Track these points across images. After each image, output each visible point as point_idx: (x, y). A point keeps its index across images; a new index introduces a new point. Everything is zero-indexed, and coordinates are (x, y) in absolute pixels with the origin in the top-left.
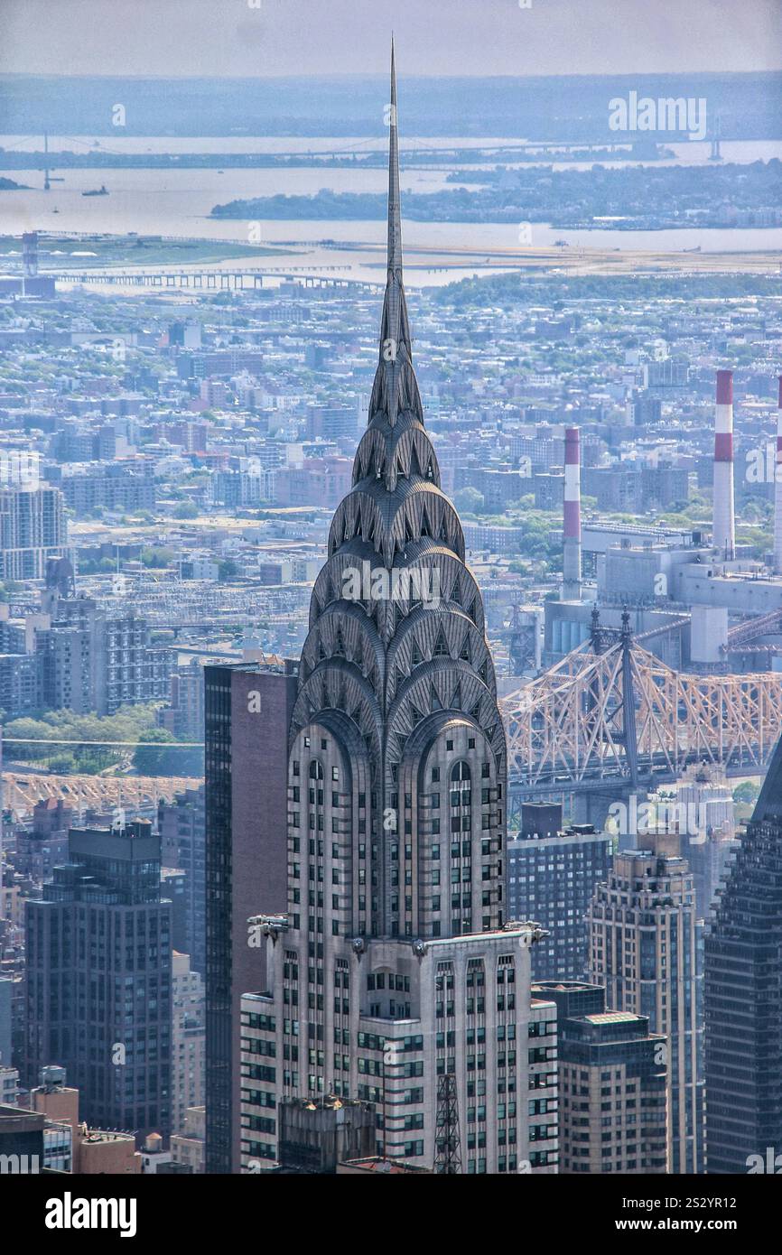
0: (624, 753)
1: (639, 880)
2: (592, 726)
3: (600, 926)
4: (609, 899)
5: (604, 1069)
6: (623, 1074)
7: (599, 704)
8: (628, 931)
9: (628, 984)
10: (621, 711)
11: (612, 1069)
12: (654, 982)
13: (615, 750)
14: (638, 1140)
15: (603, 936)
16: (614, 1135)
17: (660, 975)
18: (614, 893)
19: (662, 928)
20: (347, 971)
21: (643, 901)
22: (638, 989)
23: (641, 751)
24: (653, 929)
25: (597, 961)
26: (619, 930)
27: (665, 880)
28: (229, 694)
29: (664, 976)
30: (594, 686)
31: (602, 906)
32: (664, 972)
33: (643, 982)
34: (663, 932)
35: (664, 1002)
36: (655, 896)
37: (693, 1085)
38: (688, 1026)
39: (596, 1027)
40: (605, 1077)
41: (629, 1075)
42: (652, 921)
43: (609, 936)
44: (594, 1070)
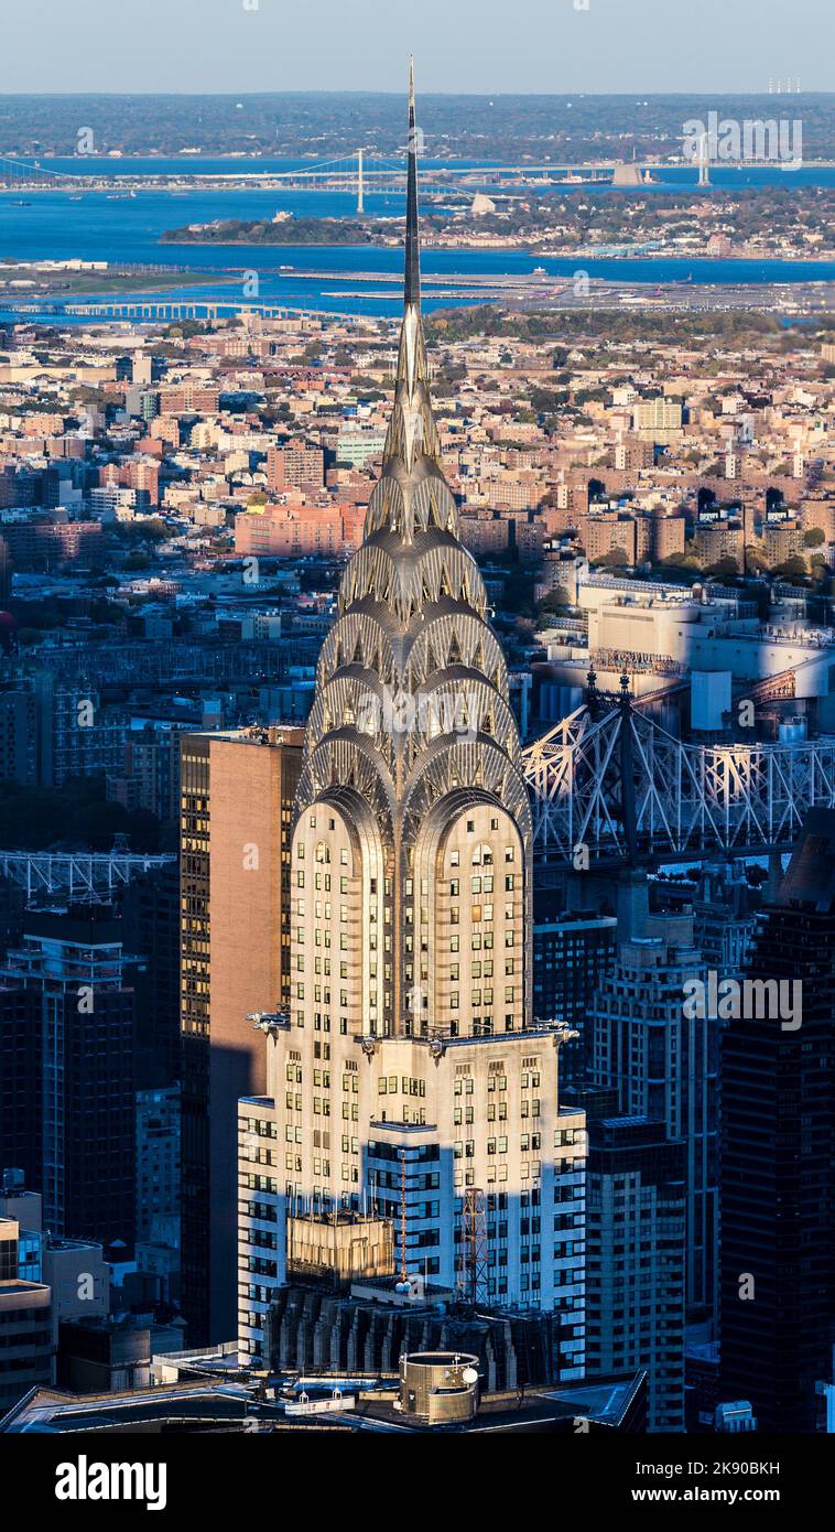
0: (622, 829)
1: (648, 970)
2: (587, 801)
3: (605, 1021)
4: (615, 991)
5: (617, 1177)
6: (638, 1183)
7: (596, 777)
8: (635, 1026)
9: (635, 1083)
10: (619, 783)
11: (627, 1177)
12: (663, 1081)
13: (612, 826)
14: (653, 1252)
15: (608, 1031)
16: (627, 1248)
17: (668, 1074)
18: (621, 984)
19: (672, 1022)
20: (356, 1073)
21: (651, 993)
22: (646, 1089)
23: (639, 826)
24: (661, 1023)
25: (601, 1058)
26: (625, 1025)
27: (677, 970)
28: (207, 766)
29: (674, 1074)
30: (590, 755)
31: (607, 998)
32: (674, 1071)
33: (651, 1081)
34: (674, 1027)
35: (673, 1103)
36: (665, 988)
37: (705, 1190)
38: (699, 1129)
39: (610, 1131)
40: (619, 1185)
41: (644, 1183)
42: (661, 1014)
43: (614, 1032)
44: (607, 1177)
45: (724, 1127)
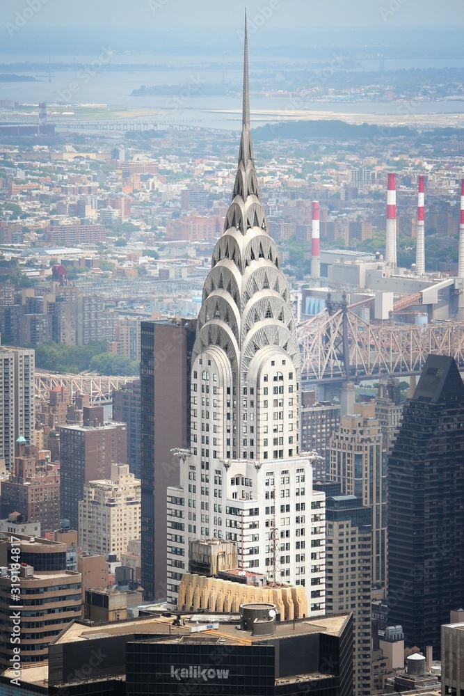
0: (343, 365)
1: (355, 429)
2: (327, 351)
3: (335, 452)
4: (339, 438)
5: (340, 523)
6: (350, 525)
7: (331, 340)
8: (349, 454)
9: (349, 480)
10: (342, 343)
11: (345, 523)
12: (361, 479)
13: (339, 363)
14: (357, 557)
15: (336, 456)
16: (345, 555)
17: (364, 475)
18: (342, 435)
19: (366, 452)
20: (221, 476)
21: (356, 439)
22: (353, 483)
23: (351, 363)
24: (361, 453)
25: (333, 469)
26: (344, 454)
27: (367, 429)
28: (153, 336)
29: (366, 476)
30: (328, 331)
31: (336, 441)
32: (366, 474)
33: (356, 479)
34: (366, 455)
35: (366, 489)
36: (362, 437)
37: (380, 529)
38: (377, 501)
39: (337, 502)
40: (341, 527)
41: (352, 526)
42: (360, 448)
43: (339, 456)
44: (335, 523)
45: (389, 500)
